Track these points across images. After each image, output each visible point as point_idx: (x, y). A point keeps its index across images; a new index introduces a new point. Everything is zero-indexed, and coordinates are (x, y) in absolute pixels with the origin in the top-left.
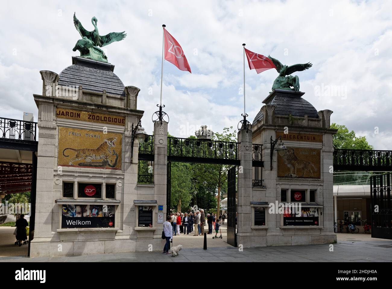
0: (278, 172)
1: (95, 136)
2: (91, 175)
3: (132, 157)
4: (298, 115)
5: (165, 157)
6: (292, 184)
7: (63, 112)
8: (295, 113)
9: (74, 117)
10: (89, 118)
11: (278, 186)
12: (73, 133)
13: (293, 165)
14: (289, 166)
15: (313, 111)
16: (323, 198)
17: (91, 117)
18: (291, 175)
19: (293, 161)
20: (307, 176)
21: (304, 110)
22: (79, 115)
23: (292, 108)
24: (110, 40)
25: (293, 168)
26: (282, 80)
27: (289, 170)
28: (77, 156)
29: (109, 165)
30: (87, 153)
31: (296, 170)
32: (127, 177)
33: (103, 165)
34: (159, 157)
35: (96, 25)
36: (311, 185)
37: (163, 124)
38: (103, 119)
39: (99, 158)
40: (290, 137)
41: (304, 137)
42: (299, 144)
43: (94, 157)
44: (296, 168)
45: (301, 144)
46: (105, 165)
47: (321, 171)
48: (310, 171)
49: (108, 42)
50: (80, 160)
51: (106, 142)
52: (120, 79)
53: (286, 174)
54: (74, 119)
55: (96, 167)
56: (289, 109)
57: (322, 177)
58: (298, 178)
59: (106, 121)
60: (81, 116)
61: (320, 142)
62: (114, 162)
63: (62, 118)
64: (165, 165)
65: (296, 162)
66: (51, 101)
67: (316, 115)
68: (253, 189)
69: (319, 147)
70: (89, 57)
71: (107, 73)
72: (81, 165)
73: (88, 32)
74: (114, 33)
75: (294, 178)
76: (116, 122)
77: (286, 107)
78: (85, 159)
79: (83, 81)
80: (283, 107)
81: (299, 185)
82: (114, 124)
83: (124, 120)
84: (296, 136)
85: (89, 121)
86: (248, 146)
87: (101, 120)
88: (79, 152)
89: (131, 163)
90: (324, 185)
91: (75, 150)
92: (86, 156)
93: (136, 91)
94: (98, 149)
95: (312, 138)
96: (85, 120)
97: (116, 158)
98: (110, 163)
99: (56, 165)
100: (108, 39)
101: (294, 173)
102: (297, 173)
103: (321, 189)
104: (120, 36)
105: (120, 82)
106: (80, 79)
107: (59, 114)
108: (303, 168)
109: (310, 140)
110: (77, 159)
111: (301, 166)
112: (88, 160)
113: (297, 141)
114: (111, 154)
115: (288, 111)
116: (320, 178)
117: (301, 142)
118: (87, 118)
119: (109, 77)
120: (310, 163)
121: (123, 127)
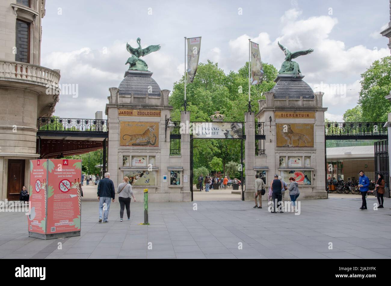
0: (277, 144)
1: (142, 125)
2: (139, 151)
3: (166, 138)
4: (295, 96)
5: (188, 136)
6: (288, 153)
7: (122, 112)
8: (293, 95)
9: (129, 115)
10: (138, 114)
11: (277, 154)
12: (128, 125)
13: (290, 137)
14: (286, 138)
15: (310, 92)
16: (316, 163)
17: (139, 114)
18: (288, 146)
19: (289, 134)
20: (302, 146)
21: (301, 92)
22: (132, 113)
23: (291, 91)
24: (149, 51)
25: (290, 140)
26: (287, 65)
27: (286, 141)
28: (131, 140)
29: (151, 144)
30: (137, 137)
31: (292, 141)
32: (163, 151)
33: (147, 144)
34: (184, 136)
35: (140, 43)
36: (305, 153)
37: (187, 114)
38: (146, 114)
39: (144, 140)
40: (287, 115)
41: (298, 115)
42: (294, 121)
43: (141, 139)
44: (292, 140)
45: (296, 121)
46: (149, 144)
47: (315, 142)
48: (304, 141)
49: (148, 52)
50: (133, 142)
51: (149, 129)
52: (157, 83)
53: (284, 145)
54: (129, 116)
55: (143, 145)
56: (289, 92)
57: (315, 146)
58: (294, 147)
59: (149, 115)
60: (133, 113)
61: (313, 118)
62: (154, 142)
63: (122, 116)
64: (188, 142)
65: (292, 135)
66: (116, 107)
67: (312, 95)
68: (256, 157)
69: (313, 122)
70: (136, 68)
71: (148, 79)
72: (133, 145)
73: (134, 49)
74: (152, 46)
75: (291, 147)
76: (155, 115)
77: (285, 91)
78: (136, 141)
79: (133, 89)
80: (283, 91)
81: (294, 153)
82: (154, 116)
83: (160, 113)
84: (292, 115)
85: (138, 116)
86: (252, 125)
87: (145, 115)
88: (132, 136)
89: (166, 141)
90: (317, 152)
91: (130, 135)
92: (137, 139)
93: (168, 92)
94: (144, 134)
95: (306, 115)
96: (135, 116)
97: (155, 139)
98: (151, 142)
99: (119, 146)
100: (148, 50)
101: (291, 144)
102: (293, 143)
103: (314, 156)
104: (156, 48)
105: (157, 85)
106: (132, 87)
107: (120, 114)
108: (298, 140)
109: (304, 117)
110: (131, 141)
111: (297, 138)
112: (138, 141)
113: (293, 118)
114: (152, 136)
115: (288, 93)
116: (313, 147)
117: (296, 119)
118: (137, 114)
119: (149, 82)
120: (304, 135)
121: (160, 118)
